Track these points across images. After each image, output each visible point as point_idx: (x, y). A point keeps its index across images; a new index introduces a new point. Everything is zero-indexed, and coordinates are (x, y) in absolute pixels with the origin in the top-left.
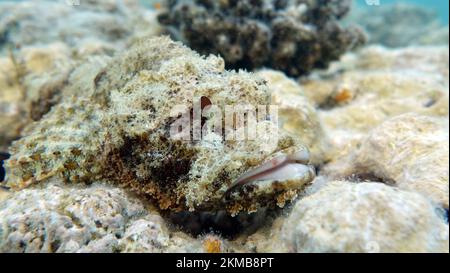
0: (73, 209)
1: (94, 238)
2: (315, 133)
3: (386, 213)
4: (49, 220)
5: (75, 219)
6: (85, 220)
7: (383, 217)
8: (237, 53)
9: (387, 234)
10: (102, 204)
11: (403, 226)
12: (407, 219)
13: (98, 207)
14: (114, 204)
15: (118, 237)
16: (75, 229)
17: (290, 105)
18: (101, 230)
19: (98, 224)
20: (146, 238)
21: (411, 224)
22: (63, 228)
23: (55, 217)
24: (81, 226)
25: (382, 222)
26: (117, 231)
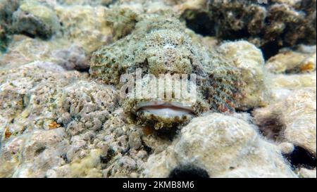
0: (93, 94)
1: (98, 110)
2: (257, 87)
3: (222, 133)
4: (82, 96)
5: (93, 99)
6: (96, 101)
7: (220, 134)
8: (239, 25)
9: (218, 142)
10: (107, 95)
11: (228, 141)
12: (232, 138)
13: (104, 96)
14: (113, 97)
15: (110, 112)
16: (91, 103)
17: (245, 66)
18: (103, 107)
19: (103, 104)
20: (121, 117)
21: (233, 141)
22: (86, 101)
23: (85, 95)
24: (94, 102)
25: (218, 136)
26: (110, 110)
